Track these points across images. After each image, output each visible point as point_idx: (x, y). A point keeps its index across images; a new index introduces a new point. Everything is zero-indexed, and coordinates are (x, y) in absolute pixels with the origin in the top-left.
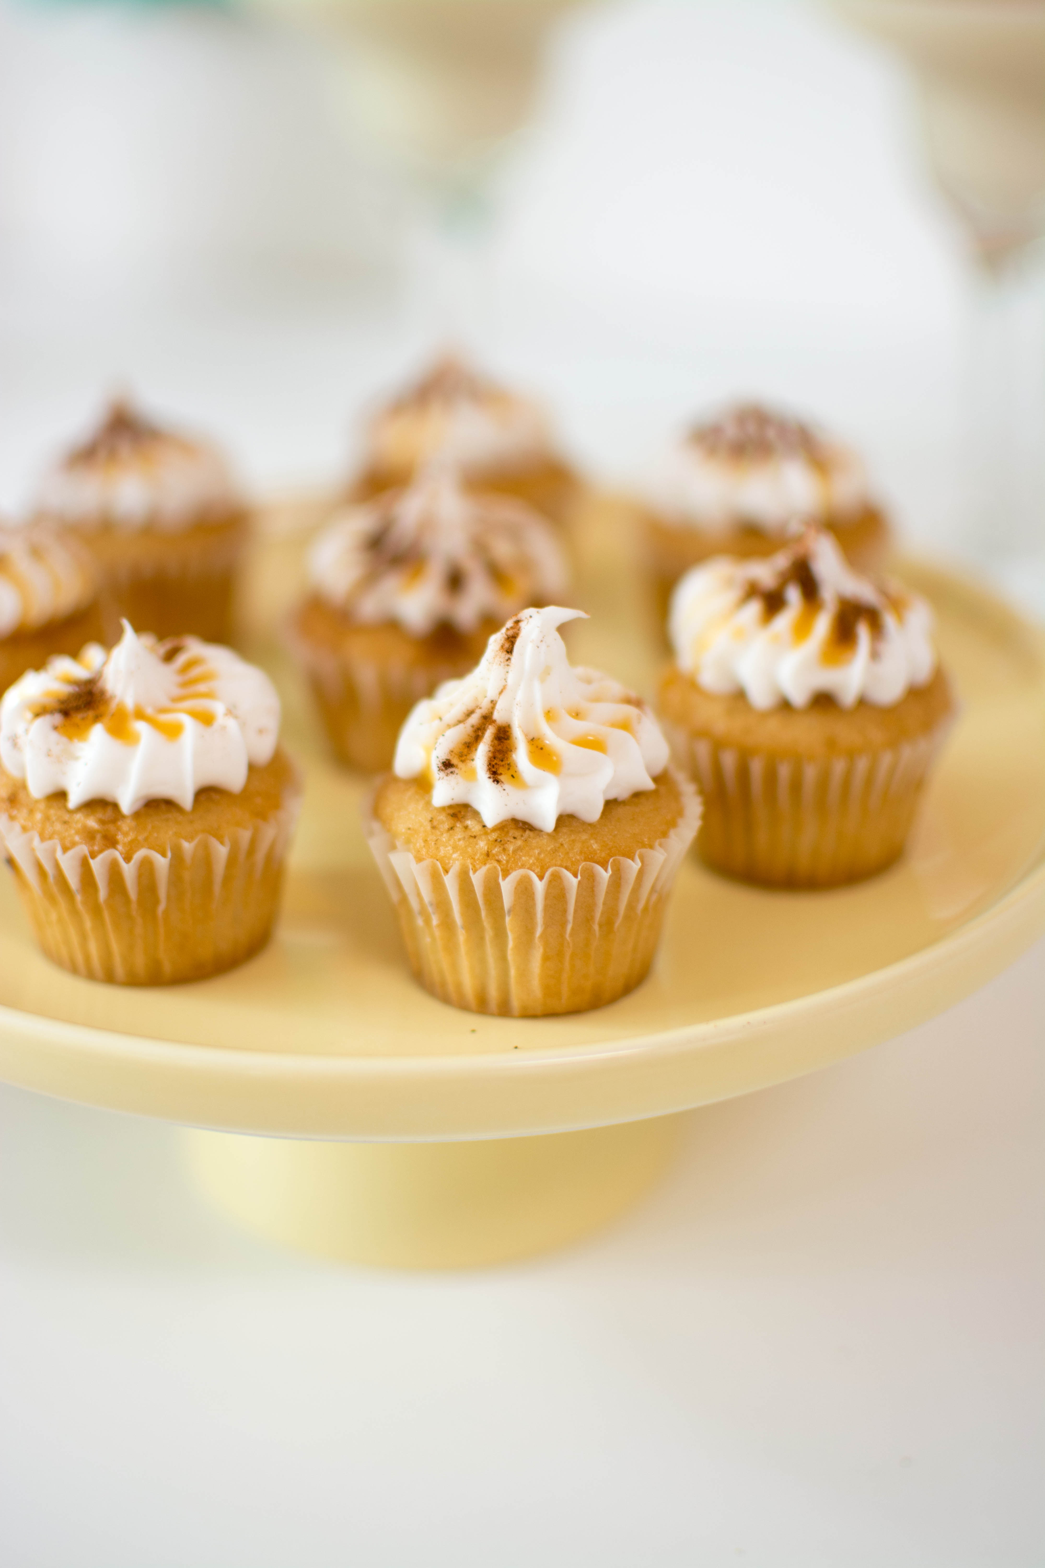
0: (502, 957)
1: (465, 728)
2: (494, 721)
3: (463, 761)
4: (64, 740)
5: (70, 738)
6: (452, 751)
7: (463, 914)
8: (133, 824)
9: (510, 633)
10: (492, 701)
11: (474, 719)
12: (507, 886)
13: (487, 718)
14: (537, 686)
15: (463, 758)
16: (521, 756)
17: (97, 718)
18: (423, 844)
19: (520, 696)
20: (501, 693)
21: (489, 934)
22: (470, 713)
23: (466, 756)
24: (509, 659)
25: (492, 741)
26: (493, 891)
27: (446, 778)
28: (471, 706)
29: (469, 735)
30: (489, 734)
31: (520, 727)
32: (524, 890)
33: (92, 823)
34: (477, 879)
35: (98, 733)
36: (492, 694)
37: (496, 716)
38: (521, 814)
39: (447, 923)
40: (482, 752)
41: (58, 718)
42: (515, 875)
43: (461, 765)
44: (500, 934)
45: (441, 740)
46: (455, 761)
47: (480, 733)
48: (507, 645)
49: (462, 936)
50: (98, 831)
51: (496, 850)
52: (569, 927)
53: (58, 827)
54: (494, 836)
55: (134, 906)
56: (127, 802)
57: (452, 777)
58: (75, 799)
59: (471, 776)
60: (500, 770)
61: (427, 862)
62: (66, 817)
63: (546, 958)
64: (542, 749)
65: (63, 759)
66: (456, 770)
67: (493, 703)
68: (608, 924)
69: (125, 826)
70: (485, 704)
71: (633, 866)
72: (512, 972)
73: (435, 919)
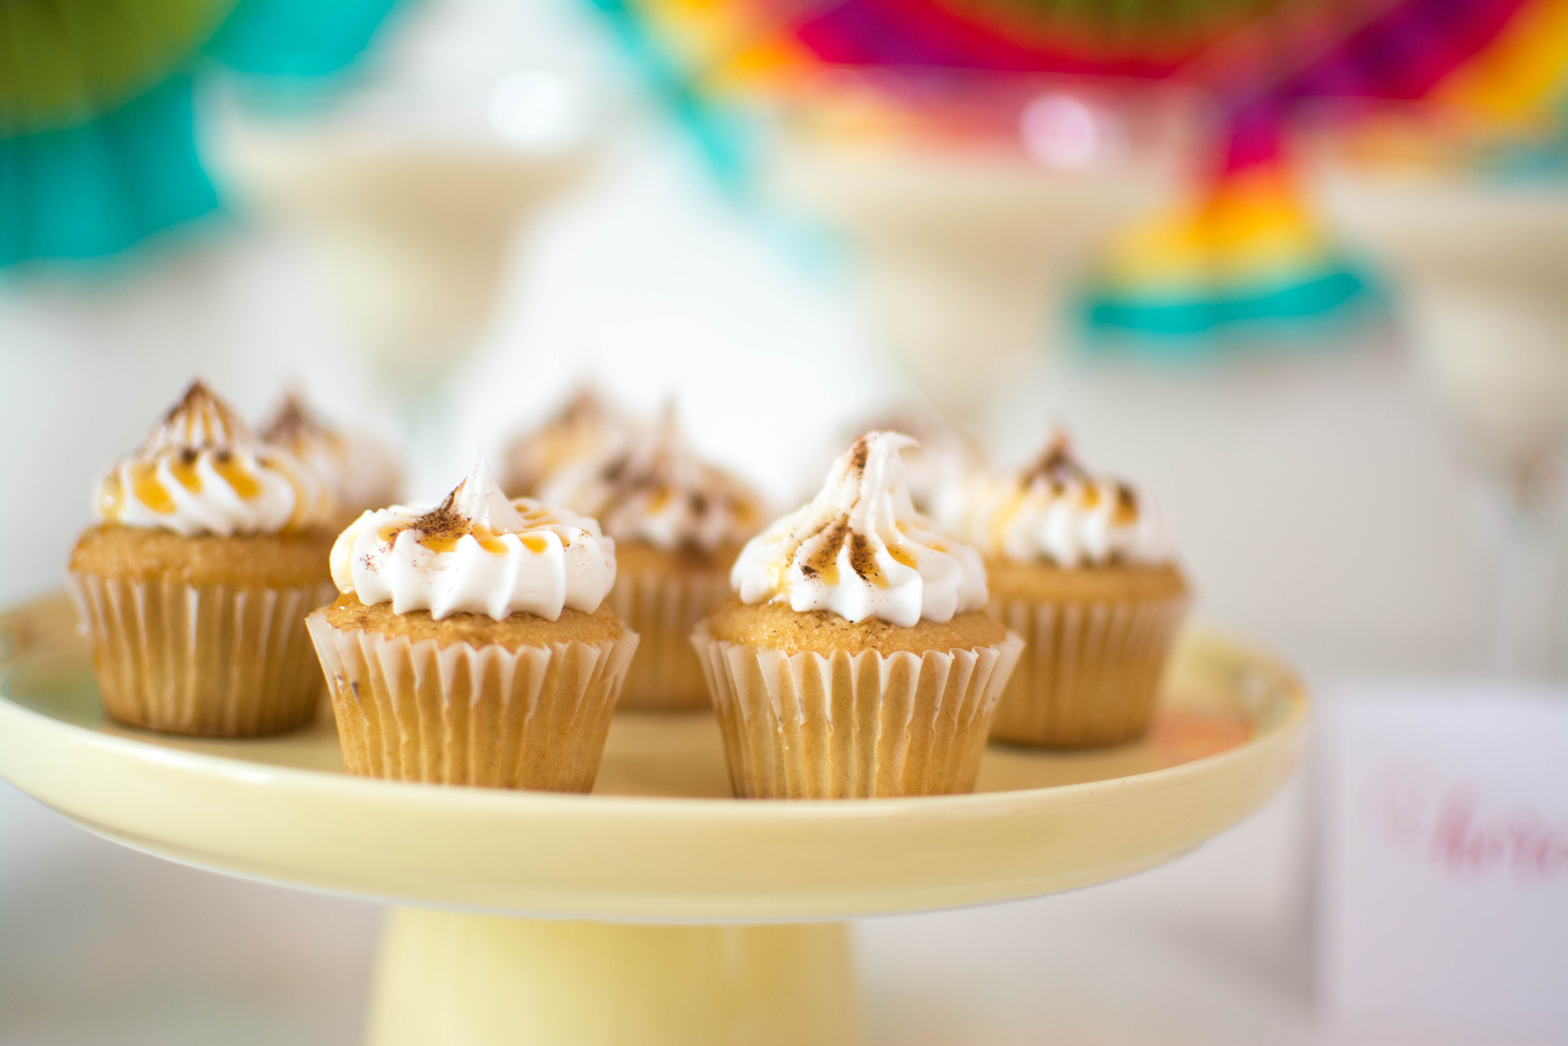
0: (866, 758)
1: (821, 538)
2: (850, 530)
3: (823, 566)
4: (430, 551)
5: (437, 551)
6: (810, 560)
7: (833, 709)
8: (508, 627)
9: (859, 452)
10: (844, 515)
11: (829, 531)
12: (884, 667)
13: (842, 529)
14: (888, 499)
15: (824, 564)
16: (883, 558)
17: (460, 535)
18: (793, 641)
19: (873, 506)
20: (853, 506)
21: (855, 731)
22: (819, 530)
23: (825, 561)
24: (861, 473)
25: (852, 546)
26: (869, 675)
27: (810, 579)
28: (820, 523)
29: (824, 545)
30: (848, 539)
31: (877, 532)
32: (900, 674)
33: (465, 626)
34: (854, 663)
35: (466, 544)
36: (843, 508)
37: (851, 524)
38: (884, 612)
39: (814, 723)
40: (843, 556)
41: (419, 534)
42: (893, 657)
43: (821, 570)
44: (867, 730)
45: (800, 548)
46: (814, 567)
47: (836, 542)
48: (858, 461)
49: (829, 734)
50: (472, 634)
51: (870, 638)
52: (937, 715)
53: (426, 632)
54: (864, 628)
55: (504, 712)
56: (498, 609)
57: (814, 580)
58: (438, 613)
59: (833, 578)
60: (864, 570)
61: (801, 654)
62: (433, 625)
63: (911, 752)
64: (897, 553)
65: (427, 570)
66: (818, 575)
67: (846, 517)
69: (500, 628)
70: (839, 517)
71: (993, 652)
72: (876, 768)
73: (800, 719)
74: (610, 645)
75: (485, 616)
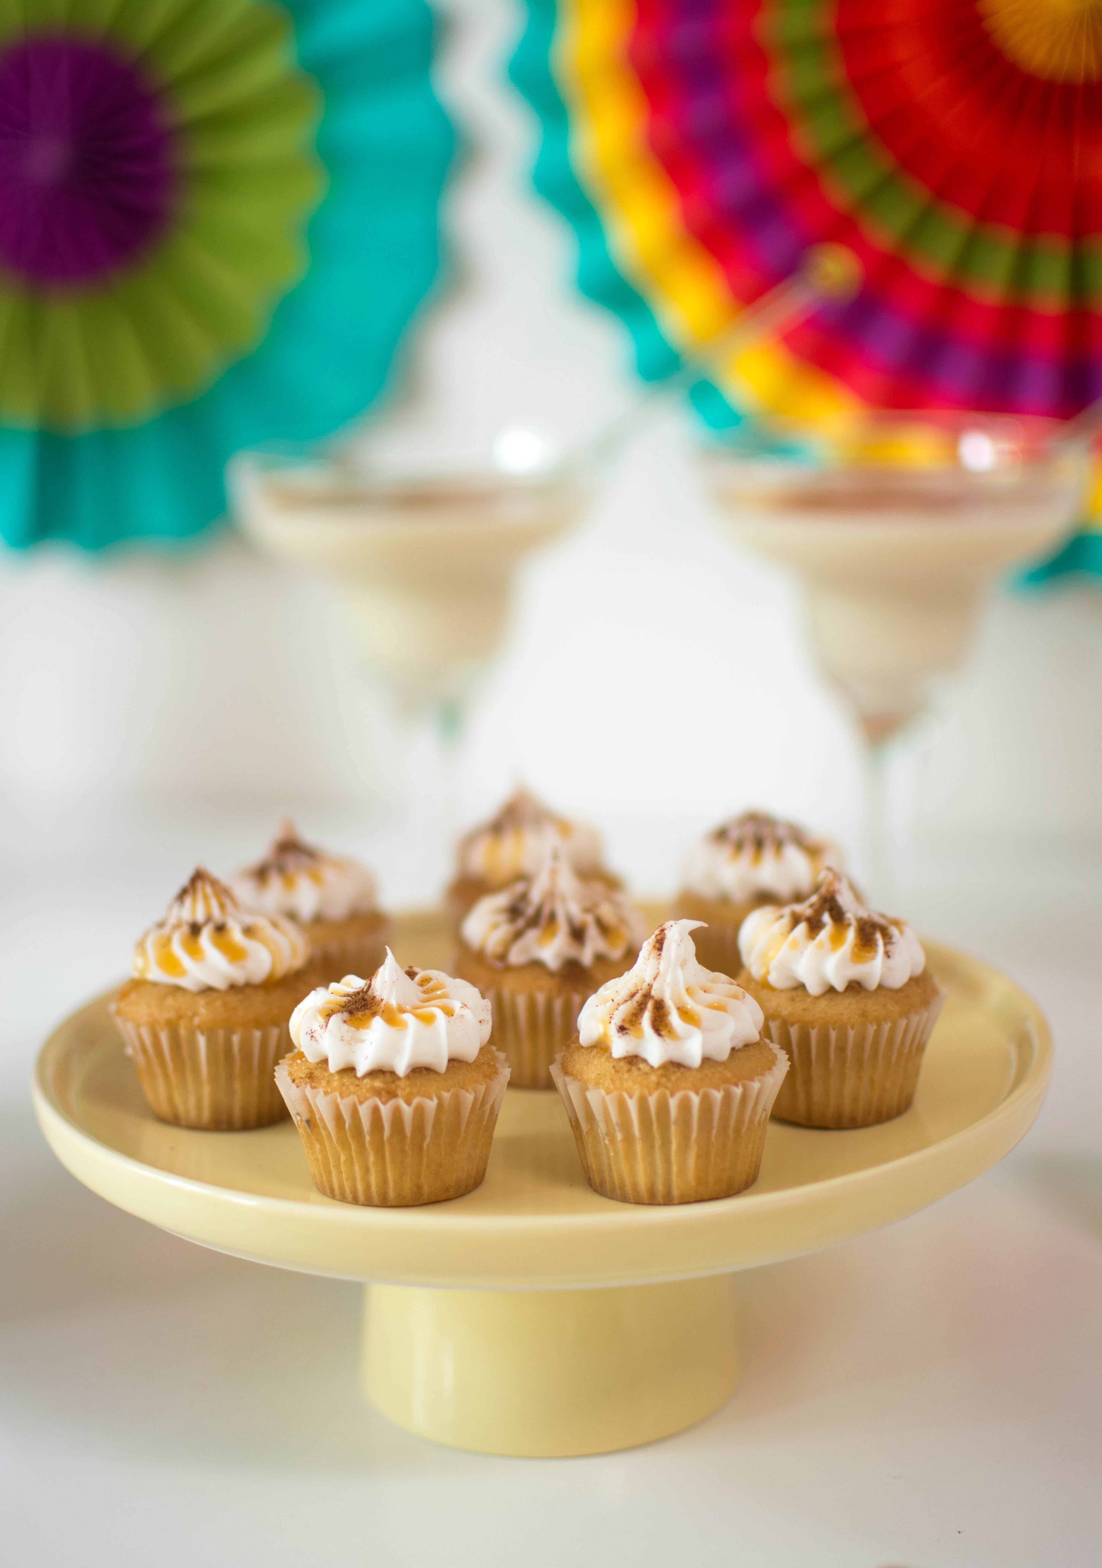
0: (667, 1161)
1: (632, 1003)
2: (653, 997)
3: (633, 1025)
4: (353, 1029)
5: (358, 1029)
6: (624, 1020)
7: (640, 1129)
8: (408, 1082)
9: (659, 938)
10: (649, 985)
11: (638, 997)
12: (673, 1103)
13: (647, 996)
14: (679, 971)
15: (633, 1023)
16: (674, 1019)
17: (374, 1014)
18: (610, 1082)
19: (669, 979)
20: (655, 979)
21: (658, 1143)
22: (632, 996)
23: (635, 1021)
24: (660, 954)
25: (653, 1010)
26: (663, 1107)
27: (623, 1037)
28: (633, 990)
29: (635, 1008)
30: (650, 1005)
31: (671, 999)
32: (685, 1105)
33: (378, 1084)
34: (652, 1101)
35: (377, 1022)
36: (648, 979)
37: (653, 993)
38: (676, 1057)
39: (629, 1139)
40: (646, 1019)
41: (346, 1015)
42: (679, 1095)
43: (631, 1028)
44: (666, 1142)
45: (616, 1012)
46: (627, 1026)
47: (643, 1006)
48: (657, 945)
49: (639, 1146)
50: (383, 1089)
51: (664, 1080)
52: (714, 1132)
53: (352, 1089)
54: (660, 1072)
55: (408, 1141)
56: (401, 1069)
57: (626, 1036)
58: (361, 1071)
59: (640, 1035)
60: (661, 1028)
61: (615, 1094)
62: (357, 1082)
63: (698, 1157)
64: (686, 1013)
65: (352, 1043)
66: (629, 1032)
67: (650, 986)
68: (737, 1131)
69: (402, 1084)
70: (645, 986)
71: (756, 1085)
72: (675, 1168)
73: (619, 1136)
74: (482, 1088)
75: (393, 1073)
